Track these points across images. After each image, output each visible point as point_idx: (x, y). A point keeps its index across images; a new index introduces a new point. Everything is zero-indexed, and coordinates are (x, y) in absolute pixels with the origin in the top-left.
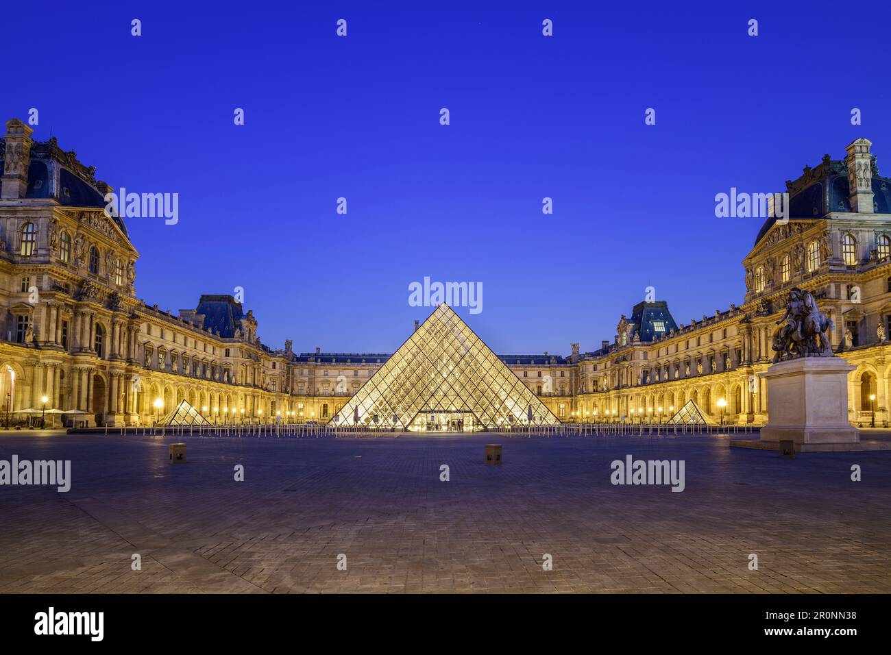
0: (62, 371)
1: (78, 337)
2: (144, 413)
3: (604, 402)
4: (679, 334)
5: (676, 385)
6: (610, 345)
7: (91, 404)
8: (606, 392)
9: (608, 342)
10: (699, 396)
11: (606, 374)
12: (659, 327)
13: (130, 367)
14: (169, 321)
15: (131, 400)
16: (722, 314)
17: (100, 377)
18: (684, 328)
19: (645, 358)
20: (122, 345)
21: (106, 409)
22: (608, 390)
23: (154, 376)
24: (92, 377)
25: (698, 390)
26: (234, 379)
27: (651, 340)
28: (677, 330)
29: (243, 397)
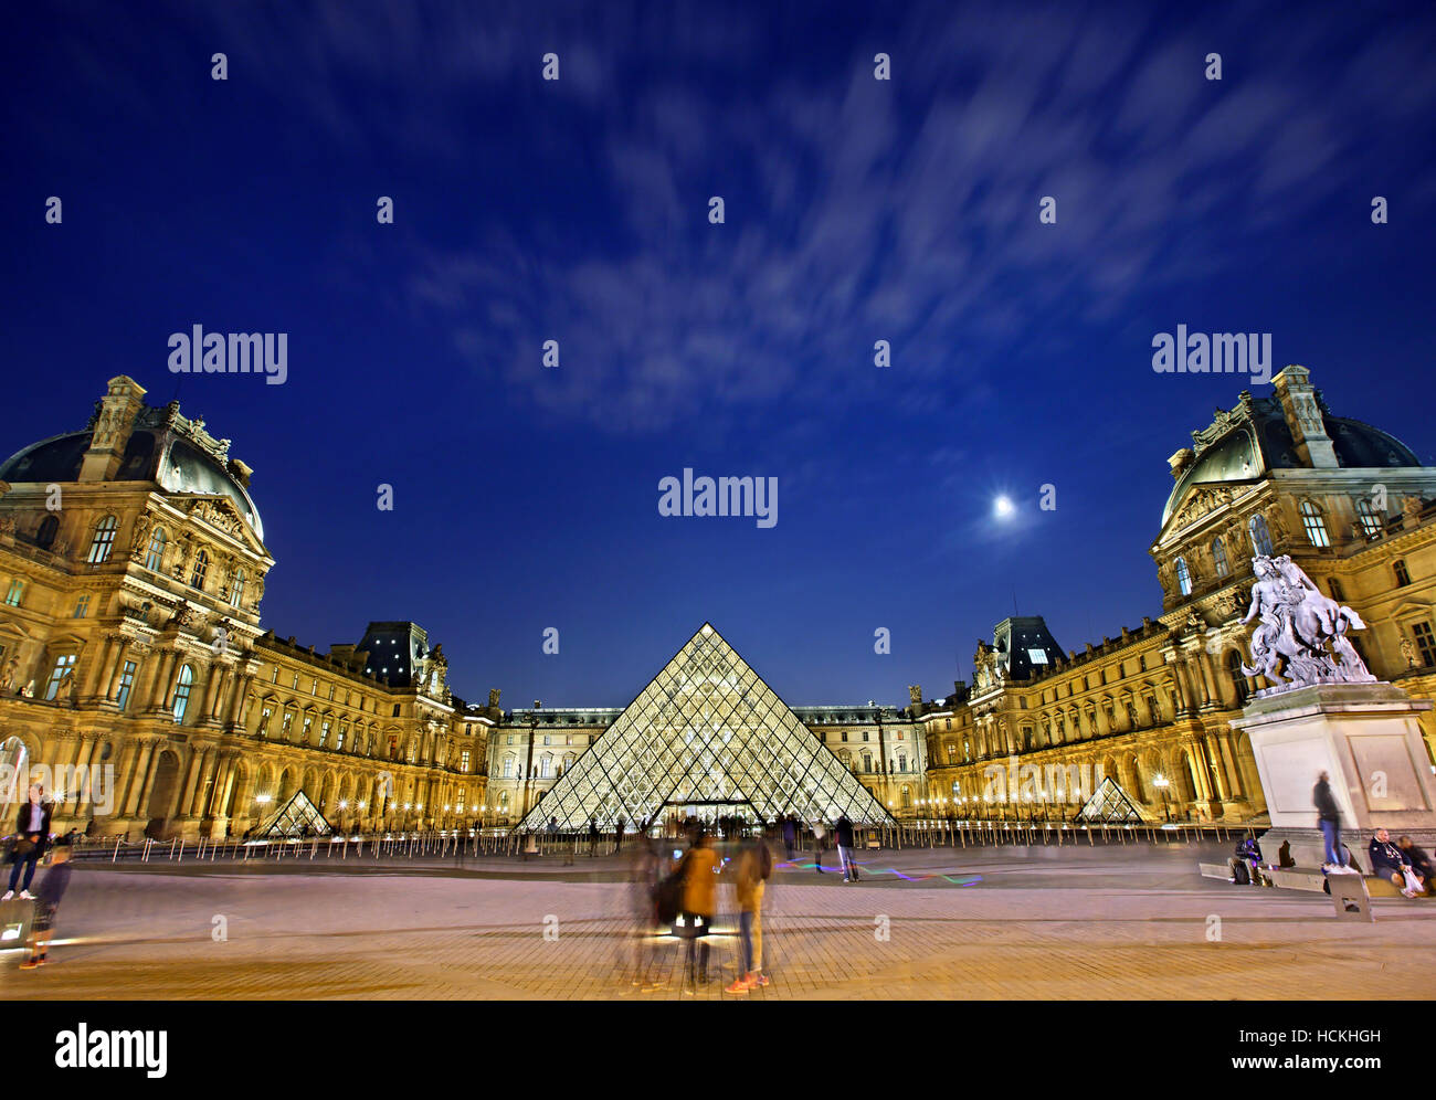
0: (109, 745)
1: (149, 688)
2: (241, 815)
3: (969, 781)
4: (1070, 667)
5: (1078, 751)
6: (967, 686)
7: (146, 802)
8: (970, 764)
9: (964, 682)
10: (1121, 770)
11: (966, 735)
12: (1038, 656)
13: (228, 737)
14: (309, 662)
15: (221, 793)
16: (1132, 633)
17: (173, 753)
18: (1077, 658)
19: (1024, 707)
20: (220, 701)
21: (172, 811)
22: (973, 761)
23: (269, 752)
24: (157, 755)
25: (1118, 760)
26: (401, 753)
27: (1029, 677)
28: (1065, 661)
29: (414, 782)
